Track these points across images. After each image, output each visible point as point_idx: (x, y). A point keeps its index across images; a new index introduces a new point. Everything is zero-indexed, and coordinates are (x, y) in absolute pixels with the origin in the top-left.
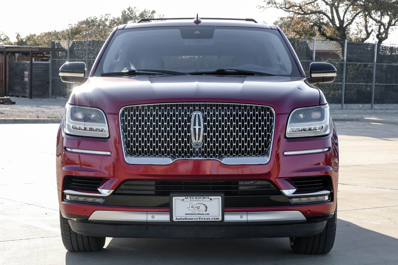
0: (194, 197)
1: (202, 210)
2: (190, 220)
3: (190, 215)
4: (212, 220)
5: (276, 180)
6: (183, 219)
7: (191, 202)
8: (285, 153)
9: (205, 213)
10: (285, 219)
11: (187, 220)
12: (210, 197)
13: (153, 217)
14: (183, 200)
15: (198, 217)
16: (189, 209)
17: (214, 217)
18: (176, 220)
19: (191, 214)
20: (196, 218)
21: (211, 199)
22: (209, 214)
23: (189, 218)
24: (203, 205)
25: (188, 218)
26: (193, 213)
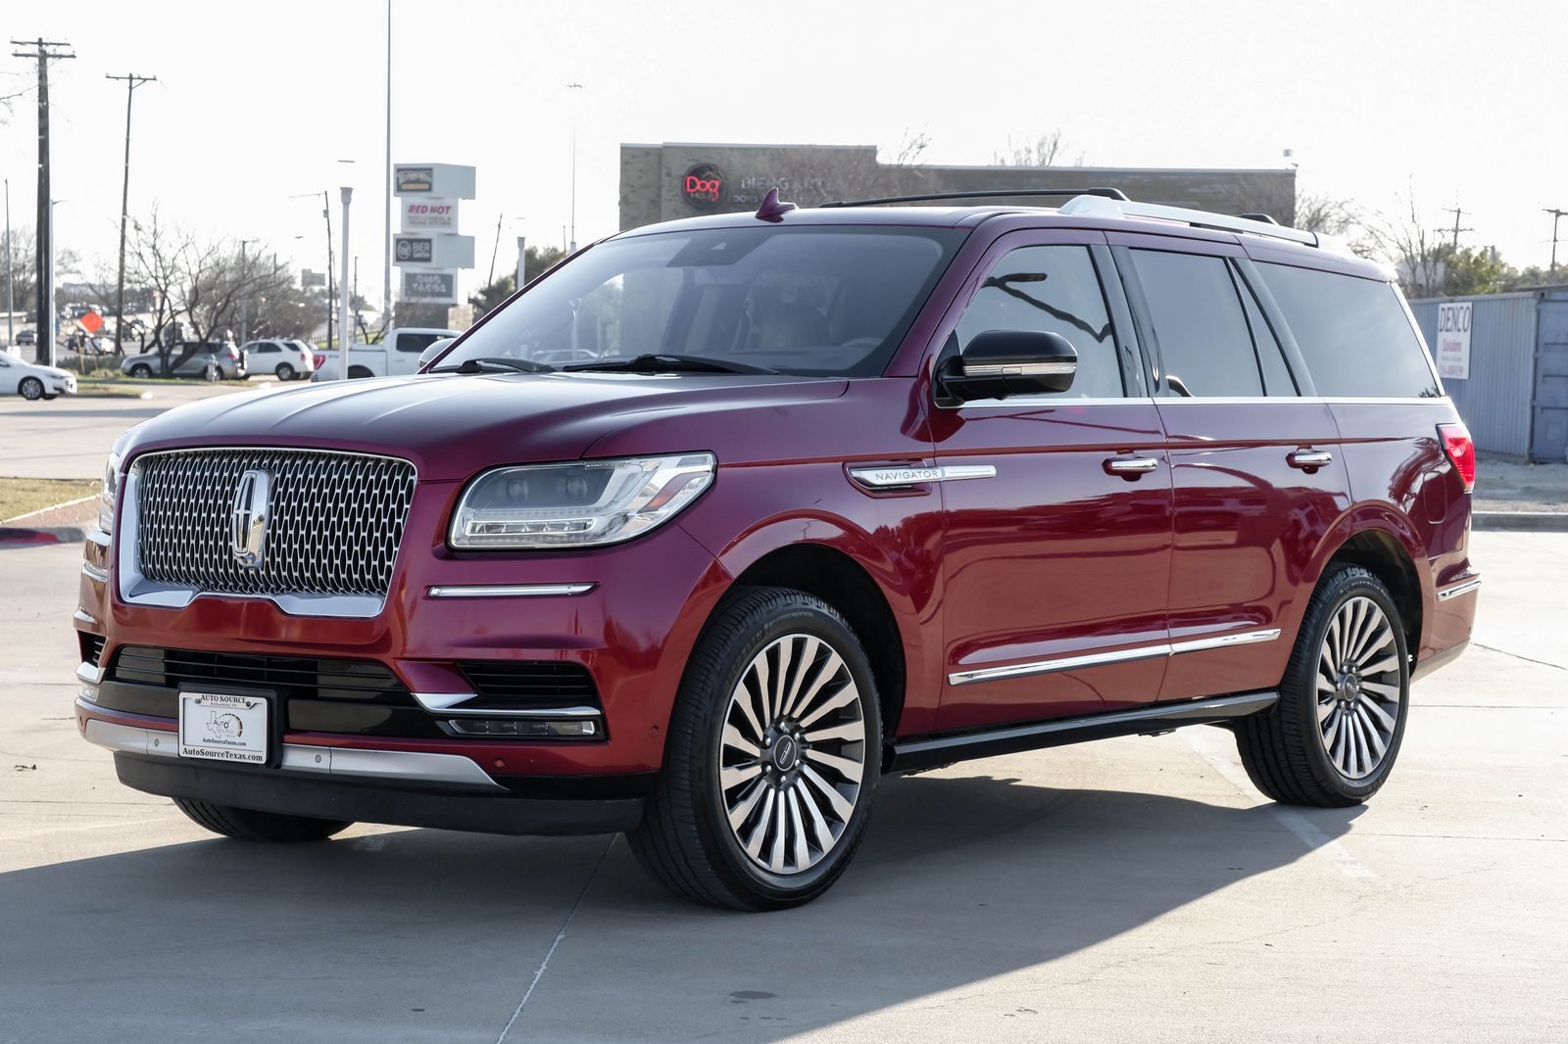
0: (219, 696)
1: (232, 732)
2: (209, 757)
3: (212, 744)
4: (248, 761)
5: (400, 664)
6: (197, 753)
7: (215, 709)
8: (434, 592)
9: (237, 740)
10: (426, 775)
11: (204, 757)
12: (248, 699)
13: (157, 743)
14: (198, 702)
15: (224, 751)
16: (211, 726)
17: (252, 754)
18: (185, 755)
19: (214, 741)
20: (222, 751)
21: (248, 704)
22: (244, 744)
23: (209, 750)
24: (234, 719)
25: (206, 750)
26: (217, 739)
